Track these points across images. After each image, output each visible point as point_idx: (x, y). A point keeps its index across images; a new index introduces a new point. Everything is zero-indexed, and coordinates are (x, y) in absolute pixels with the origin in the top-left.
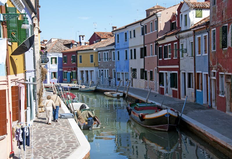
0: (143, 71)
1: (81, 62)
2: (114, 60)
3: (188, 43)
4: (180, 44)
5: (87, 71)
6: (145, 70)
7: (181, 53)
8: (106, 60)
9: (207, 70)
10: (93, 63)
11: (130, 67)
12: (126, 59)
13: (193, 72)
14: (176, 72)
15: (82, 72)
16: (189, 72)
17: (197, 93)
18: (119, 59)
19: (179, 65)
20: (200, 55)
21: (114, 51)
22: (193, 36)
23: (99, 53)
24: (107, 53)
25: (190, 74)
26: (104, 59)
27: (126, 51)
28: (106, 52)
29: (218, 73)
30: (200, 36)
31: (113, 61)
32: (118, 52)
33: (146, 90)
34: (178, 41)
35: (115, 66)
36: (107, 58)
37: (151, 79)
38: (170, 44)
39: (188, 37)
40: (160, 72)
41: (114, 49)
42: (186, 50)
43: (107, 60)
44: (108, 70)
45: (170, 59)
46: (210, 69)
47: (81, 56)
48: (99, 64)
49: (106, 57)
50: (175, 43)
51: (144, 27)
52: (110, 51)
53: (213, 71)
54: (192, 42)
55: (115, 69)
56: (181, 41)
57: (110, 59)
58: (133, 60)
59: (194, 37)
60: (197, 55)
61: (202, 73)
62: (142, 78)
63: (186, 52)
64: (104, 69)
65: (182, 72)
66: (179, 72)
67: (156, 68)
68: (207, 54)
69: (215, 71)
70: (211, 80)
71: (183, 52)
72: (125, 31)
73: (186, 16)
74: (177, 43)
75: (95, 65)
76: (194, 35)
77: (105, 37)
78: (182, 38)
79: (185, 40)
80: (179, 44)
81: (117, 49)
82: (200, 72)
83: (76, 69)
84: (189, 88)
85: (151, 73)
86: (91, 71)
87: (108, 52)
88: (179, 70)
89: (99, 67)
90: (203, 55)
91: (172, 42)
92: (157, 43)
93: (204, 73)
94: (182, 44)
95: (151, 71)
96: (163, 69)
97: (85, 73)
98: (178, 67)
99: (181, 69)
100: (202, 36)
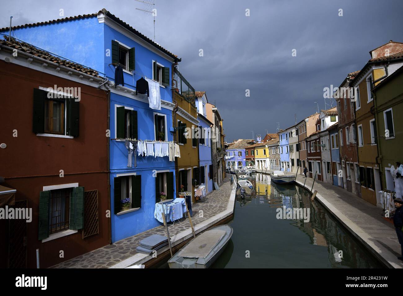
0: (298, 160)
1: (257, 154)
3: (326, 140)
5: (262, 161)
6: (300, 160)
7: (322, 148)
9: (339, 160)
10: (265, 155)
11: (290, 158)
12: (287, 152)
13: (330, 161)
14: (320, 161)
15: (258, 161)
16: (328, 161)
17: (334, 177)
18: (282, 152)
20: (334, 149)
25: (328, 163)
27: (287, 146)
28: (274, 147)
29: (345, 162)
30: (333, 135)
31: (279, 153)
32: (282, 147)
34: (319, 138)
35: (280, 157)
38: (314, 141)
39: (326, 136)
40: (309, 161)
44: (275, 160)
45: (315, 151)
46: (341, 159)
47: (257, 151)
49: (274, 151)
50: (317, 140)
51: (298, 129)
52: (276, 146)
53: (343, 161)
54: (328, 139)
55: (280, 159)
56: (321, 138)
57: (277, 152)
58: (292, 153)
60: (332, 149)
61: (336, 162)
62: (298, 165)
64: (272, 159)
65: (323, 161)
66: (321, 161)
67: (306, 158)
68: (338, 148)
69: (344, 161)
70: (342, 167)
72: (286, 133)
73: (323, 121)
74: (318, 140)
76: (329, 135)
77: (274, 137)
78: (322, 136)
79: (323, 138)
80: (320, 141)
81: (281, 145)
82: (335, 161)
83: (254, 159)
84: (329, 174)
85: (304, 162)
86: (264, 160)
89: (269, 158)
90: (336, 148)
91: (316, 140)
92: (306, 140)
94: (322, 141)
95: (304, 161)
96: (311, 159)
97: (260, 162)
98: (320, 158)
99: (322, 159)
100: (334, 135)
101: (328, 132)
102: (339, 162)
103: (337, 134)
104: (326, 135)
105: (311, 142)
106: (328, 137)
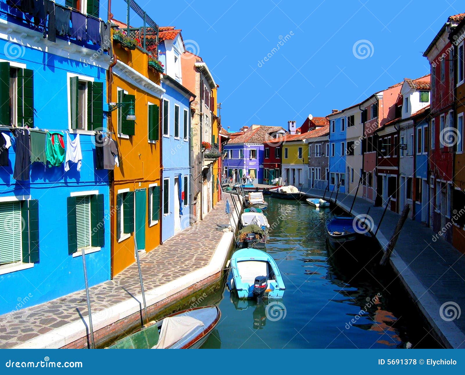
1: (286, 157)
2: (328, 156)
3: (409, 136)
4: (401, 137)
5: (294, 170)
6: (365, 171)
7: (401, 149)
8: (318, 155)
9: (427, 175)
10: (302, 159)
11: (347, 167)
12: (343, 154)
13: (412, 177)
14: (395, 176)
15: (288, 170)
16: (409, 177)
17: (415, 205)
18: (333, 155)
19: (398, 166)
20: (420, 154)
21: (328, 144)
22: (413, 128)
23: (310, 145)
24: (320, 146)
25: (409, 180)
26: (316, 154)
27: (343, 144)
28: (318, 145)
29: (435, 180)
30: (420, 128)
32: (333, 145)
33: (364, 198)
34: (398, 133)
35: (329, 163)
36: (320, 153)
37: (370, 184)
38: (390, 137)
40: (379, 174)
41: (327, 141)
42: (406, 146)
43: (320, 156)
44: (320, 169)
45: (389, 157)
46: (429, 174)
47: (286, 149)
48: (310, 161)
49: (318, 152)
51: (364, 112)
52: (323, 143)
54: (413, 136)
55: (328, 168)
56: (402, 133)
57: (323, 154)
58: (351, 157)
59: (415, 130)
60: (418, 154)
61: (421, 179)
63: (406, 149)
64: (315, 167)
65: (401, 176)
66: (399, 176)
67: (375, 169)
68: (426, 153)
69: (433, 177)
70: (429, 189)
71: (403, 149)
72: (343, 116)
73: (407, 99)
74: (396, 136)
75: (303, 161)
76: (415, 126)
77: (321, 124)
78: (403, 129)
79: (405, 132)
80: (399, 136)
81: (331, 142)
82: (420, 177)
83: (280, 166)
84: (408, 199)
85: (370, 175)
86: (299, 169)
87: (320, 144)
88: (397, 172)
89: (309, 164)
90: (423, 154)
91: (392, 134)
92: (377, 134)
93: (423, 179)
94: (403, 138)
96: (382, 171)
97: (291, 172)
98: (397, 169)
99: (400, 172)
100: (422, 128)
101: (412, 121)
102: (426, 179)
103: (426, 126)
104: (409, 127)
105: (385, 138)
106: (412, 130)
